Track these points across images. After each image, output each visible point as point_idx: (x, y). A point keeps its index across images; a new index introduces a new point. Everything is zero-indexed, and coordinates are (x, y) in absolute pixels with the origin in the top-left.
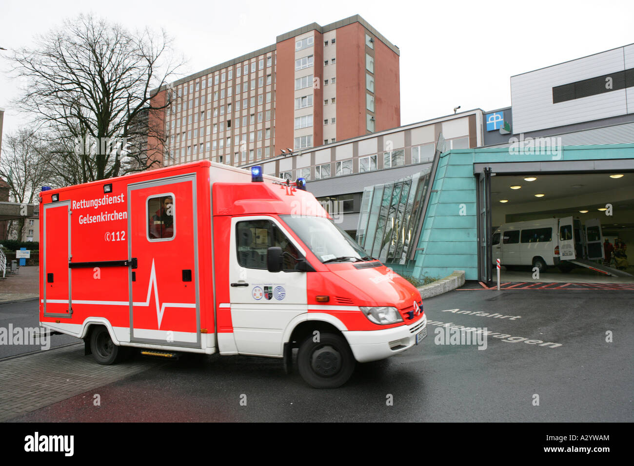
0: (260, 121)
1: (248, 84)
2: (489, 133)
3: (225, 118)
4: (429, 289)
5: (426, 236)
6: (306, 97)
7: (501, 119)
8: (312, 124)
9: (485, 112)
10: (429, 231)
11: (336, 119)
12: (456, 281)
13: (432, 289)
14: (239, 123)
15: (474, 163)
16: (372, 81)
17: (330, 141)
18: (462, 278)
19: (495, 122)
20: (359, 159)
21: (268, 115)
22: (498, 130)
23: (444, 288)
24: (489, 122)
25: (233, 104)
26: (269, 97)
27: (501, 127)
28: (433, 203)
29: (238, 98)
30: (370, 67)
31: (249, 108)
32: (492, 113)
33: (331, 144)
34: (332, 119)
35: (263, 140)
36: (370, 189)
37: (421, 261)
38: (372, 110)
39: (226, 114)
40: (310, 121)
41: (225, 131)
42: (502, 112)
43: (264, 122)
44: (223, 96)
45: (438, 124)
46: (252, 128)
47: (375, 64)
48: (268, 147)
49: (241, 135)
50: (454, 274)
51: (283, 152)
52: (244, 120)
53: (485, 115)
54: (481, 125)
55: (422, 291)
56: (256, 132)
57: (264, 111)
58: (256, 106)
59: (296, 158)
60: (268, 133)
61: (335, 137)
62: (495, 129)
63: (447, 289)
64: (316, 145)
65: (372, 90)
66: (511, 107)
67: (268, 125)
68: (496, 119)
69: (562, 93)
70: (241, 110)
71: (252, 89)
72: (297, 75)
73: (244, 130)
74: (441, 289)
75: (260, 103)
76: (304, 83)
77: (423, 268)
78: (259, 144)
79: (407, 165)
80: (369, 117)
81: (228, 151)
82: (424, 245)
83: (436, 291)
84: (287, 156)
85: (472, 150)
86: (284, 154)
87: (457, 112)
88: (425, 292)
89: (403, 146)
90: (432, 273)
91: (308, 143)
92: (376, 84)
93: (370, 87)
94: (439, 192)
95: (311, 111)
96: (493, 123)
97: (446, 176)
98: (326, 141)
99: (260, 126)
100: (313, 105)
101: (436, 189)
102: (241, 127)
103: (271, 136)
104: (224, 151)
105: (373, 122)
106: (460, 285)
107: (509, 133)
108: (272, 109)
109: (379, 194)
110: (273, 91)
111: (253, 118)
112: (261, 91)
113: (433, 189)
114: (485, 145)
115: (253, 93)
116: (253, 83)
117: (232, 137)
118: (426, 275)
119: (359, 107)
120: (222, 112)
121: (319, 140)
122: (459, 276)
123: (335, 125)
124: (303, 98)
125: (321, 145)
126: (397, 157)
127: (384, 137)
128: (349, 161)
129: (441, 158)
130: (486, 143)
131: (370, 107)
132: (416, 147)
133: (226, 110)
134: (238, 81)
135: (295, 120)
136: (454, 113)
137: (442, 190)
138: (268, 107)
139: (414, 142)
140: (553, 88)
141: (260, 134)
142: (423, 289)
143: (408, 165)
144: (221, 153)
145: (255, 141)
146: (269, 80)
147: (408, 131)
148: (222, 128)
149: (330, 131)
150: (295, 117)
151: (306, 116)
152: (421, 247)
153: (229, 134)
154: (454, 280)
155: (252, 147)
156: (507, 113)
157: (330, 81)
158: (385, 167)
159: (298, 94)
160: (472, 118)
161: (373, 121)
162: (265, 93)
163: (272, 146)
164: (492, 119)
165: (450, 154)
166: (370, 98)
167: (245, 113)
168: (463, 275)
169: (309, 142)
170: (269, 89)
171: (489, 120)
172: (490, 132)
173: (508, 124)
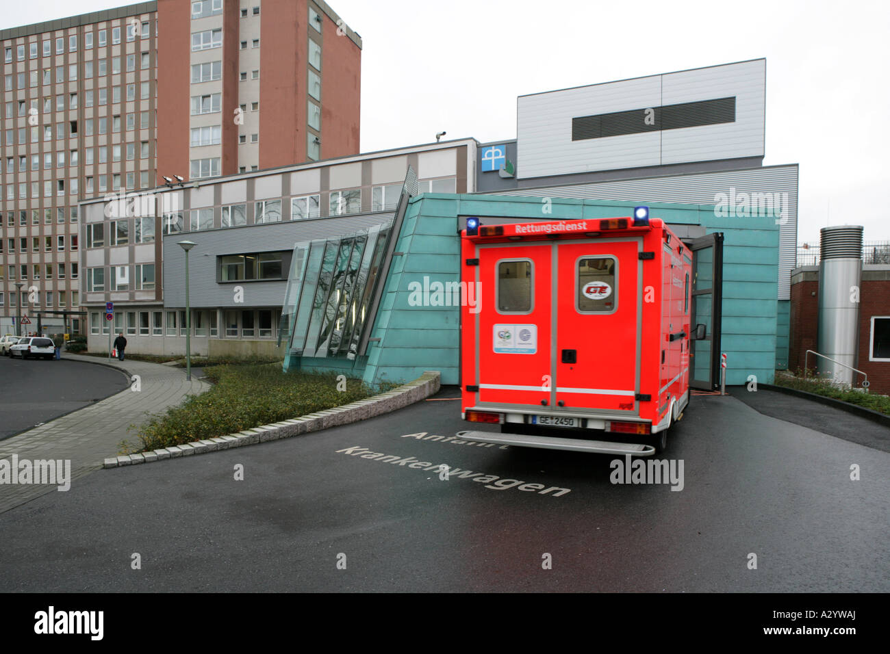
0: (130, 128)
1: (108, 63)
2: (484, 174)
3: (66, 116)
4: (385, 401)
5: (385, 320)
6: (209, 96)
7: (502, 156)
8: (220, 141)
9: (480, 144)
10: (388, 314)
11: (258, 136)
12: (427, 387)
13: (390, 400)
14: (92, 128)
15: (459, 216)
16: (316, 83)
17: (249, 169)
18: (435, 382)
19: (494, 159)
20: (292, 199)
21: (145, 119)
22: (497, 171)
23: (409, 398)
24: (485, 158)
25: (81, 93)
26: (145, 89)
27: (502, 167)
28: (396, 271)
29: (89, 85)
30: (314, 61)
31: (110, 104)
32: (489, 145)
33: (249, 173)
34: (253, 136)
35: (137, 160)
36: (304, 245)
37: (375, 356)
38: (317, 127)
39: (67, 110)
40: (216, 135)
41: (67, 139)
42: (505, 146)
43: (137, 131)
44: (60, 77)
45: (412, 155)
46: (116, 138)
47: (322, 56)
48: (145, 171)
49: (96, 147)
50: (425, 376)
51: (168, 181)
52: (102, 124)
53: (480, 148)
54: (474, 162)
55: (374, 404)
56: (123, 145)
57: (138, 111)
58: (123, 102)
59: (189, 191)
60: (146, 149)
61: (256, 163)
62: (493, 169)
63: (413, 400)
64: (225, 174)
65: (317, 96)
66: (517, 139)
67: (145, 135)
68: (495, 155)
69: (586, 128)
70: (96, 106)
71: (114, 72)
72: (195, 59)
73: (103, 140)
74: (403, 401)
75: (130, 98)
76: (206, 74)
77: (378, 367)
78: (130, 166)
79: (364, 213)
80: (311, 138)
81: (74, 172)
82: (381, 334)
83: (395, 404)
84: (175, 188)
85: (458, 196)
86: (168, 184)
87: (440, 141)
88: (378, 406)
89: (359, 184)
90: (392, 375)
91: (212, 170)
92: (323, 87)
93: (315, 92)
94: (405, 256)
95: (219, 119)
96: (491, 160)
97: (416, 232)
98: (243, 169)
99: (130, 137)
100: (221, 109)
101: (400, 251)
102: (96, 135)
103: (150, 153)
104: (67, 173)
105: (317, 147)
106: (432, 392)
107: (511, 176)
108: (152, 110)
109: (318, 255)
110: (152, 81)
111: (118, 122)
112: (130, 78)
113: (396, 251)
114: (478, 190)
115: (116, 80)
116: (116, 64)
117: (81, 150)
118: (383, 378)
119: (296, 120)
120: (60, 105)
121: (231, 165)
122: (433, 378)
123: (256, 146)
124: (204, 97)
125: (235, 173)
126: (352, 199)
127: (331, 168)
128: (276, 201)
129: (409, 205)
130: (480, 188)
131: (314, 122)
132: (378, 187)
133: (67, 103)
134: (89, 56)
135: (191, 131)
136: (435, 141)
137: (409, 253)
138: (145, 106)
139: (376, 180)
140: (573, 119)
141: (131, 151)
142: (375, 401)
143: (366, 213)
144: (60, 174)
145: (123, 160)
146: (146, 61)
147: (367, 162)
148: (60, 132)
149: (249, 154)
150: (191, 127)
151: (209, 127)
152: (376, 337)
153: (74, 144)
154: (424, 386)
155: (116, 168)
156: (510, 147)
157: (250, 76)
158: (331, 214)
159: (195, 90)
160: (462, 150)
161: (318, 143)
162: (138, 82)
163: (152, 171)
164: (490, 155)
165: (423, 199)
166: (313, 109)
167: (103, 111)
168: (438, 378)
169: (214, 168)
170: (145, 76)
171: (486, 156)
172: (485, 172)
173: (511, 164)
